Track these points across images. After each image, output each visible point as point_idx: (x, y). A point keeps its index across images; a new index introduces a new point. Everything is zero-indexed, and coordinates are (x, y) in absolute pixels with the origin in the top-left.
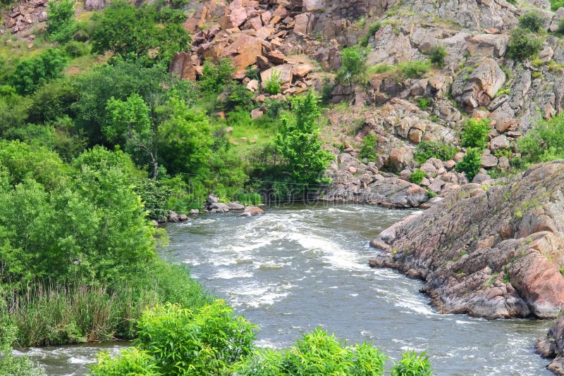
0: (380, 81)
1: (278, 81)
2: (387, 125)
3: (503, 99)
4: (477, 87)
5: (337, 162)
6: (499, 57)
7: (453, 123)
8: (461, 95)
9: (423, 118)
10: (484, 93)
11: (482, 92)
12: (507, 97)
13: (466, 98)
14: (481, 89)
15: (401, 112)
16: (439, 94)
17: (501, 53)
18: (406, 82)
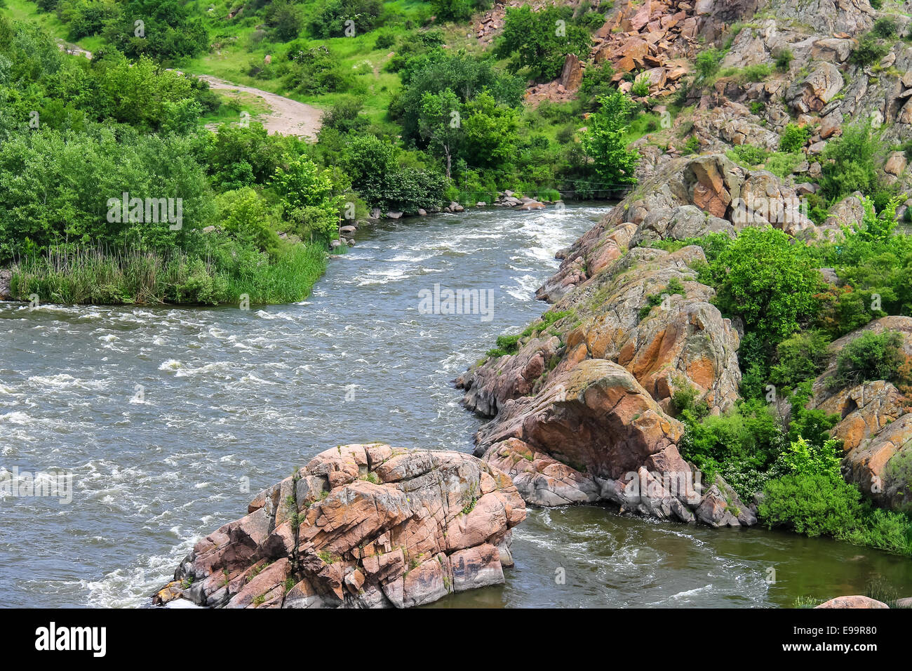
0: (725, 84)
1: (647, 83)
2: (713, 128)
3: (835, 105)
4: (809, 92)
5: (653, 163)
6: (841, 62)
7: (780, 128)
8: (793, 100)
9: (752, 122)
10: (816, 98)
11: (814, 97)
12: (840, 102)
13: (796, 103)
14: (813, 93)
15: (730, 114)
16: (773, 98)
17: (843, 58)
18: (746, 86)
